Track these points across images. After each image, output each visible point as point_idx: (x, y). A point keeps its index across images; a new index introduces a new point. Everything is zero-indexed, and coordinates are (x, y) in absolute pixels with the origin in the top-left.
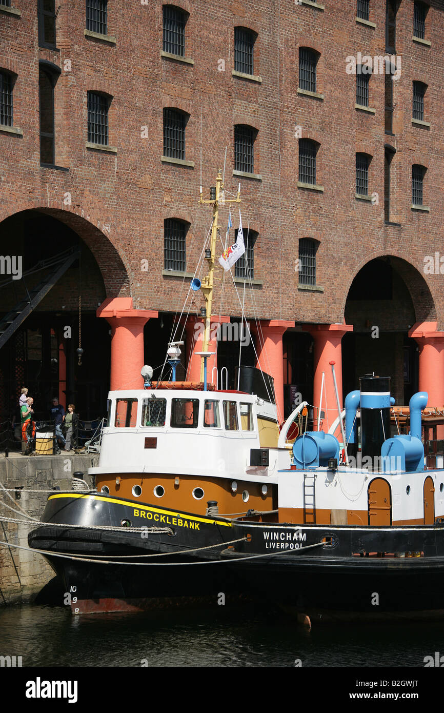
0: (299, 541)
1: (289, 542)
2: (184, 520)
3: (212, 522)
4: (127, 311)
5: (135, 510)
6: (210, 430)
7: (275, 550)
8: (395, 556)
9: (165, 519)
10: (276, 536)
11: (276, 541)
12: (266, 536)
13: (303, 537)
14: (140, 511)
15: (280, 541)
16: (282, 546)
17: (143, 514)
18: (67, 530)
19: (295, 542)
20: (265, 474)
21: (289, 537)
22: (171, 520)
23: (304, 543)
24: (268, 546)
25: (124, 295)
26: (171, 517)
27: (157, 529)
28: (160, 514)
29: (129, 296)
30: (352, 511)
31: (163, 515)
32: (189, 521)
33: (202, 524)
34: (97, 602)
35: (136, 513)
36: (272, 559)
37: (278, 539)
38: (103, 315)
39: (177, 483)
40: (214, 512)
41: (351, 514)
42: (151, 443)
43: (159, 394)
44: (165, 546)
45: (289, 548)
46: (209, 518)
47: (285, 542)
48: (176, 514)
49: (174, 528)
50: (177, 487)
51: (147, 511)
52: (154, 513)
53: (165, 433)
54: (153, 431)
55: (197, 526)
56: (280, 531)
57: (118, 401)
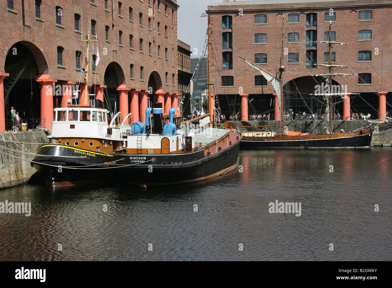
0: (143, 160)
1: (140, 160)
2: (91, 153)
3: (99, 154)
4: (48, 79)
6: (95, 122)
7: (135, 163)
8: (174, 164)
9: (85, 153)
10: (135, 158)
11: (135, 160)
12: (131, 158)
13: (145, 158)
14: (77, 150)
15: (136, 160)
16: (137, 161)
17: (78, 152)
18: (52, 158)
19: (142, 160)
20: (110, 137)
21: (139, 158)
22: (86, 154)
23: (145, 160)
24: (132, 161)
25: (46, 74)
26: (86, 153)
27: (83, 157)
28: (83, 152)
29: (48, 74)
31: (84, 152)
32: (92, 154)
33: (96, 155)
34: (61, 183)
35: (75, 151)
36: (134, 166)
38: (38, 81)
39: (83, 141)
40: (99, 150)
41: (155, 150)
42: (72, 127)
43: (75, 109)
44: (86, 163)
45: (140, 162)
46: (97, 152)
47: (138, 160)
48: (88, 151)
49: (88, 156)
50: (83, 142)
51: (79, 151)
52: (81, 151)
53: (78, 123)
54: (73, 122)
55: (95, 155)
56: (136, 156)
57: (58, 111)
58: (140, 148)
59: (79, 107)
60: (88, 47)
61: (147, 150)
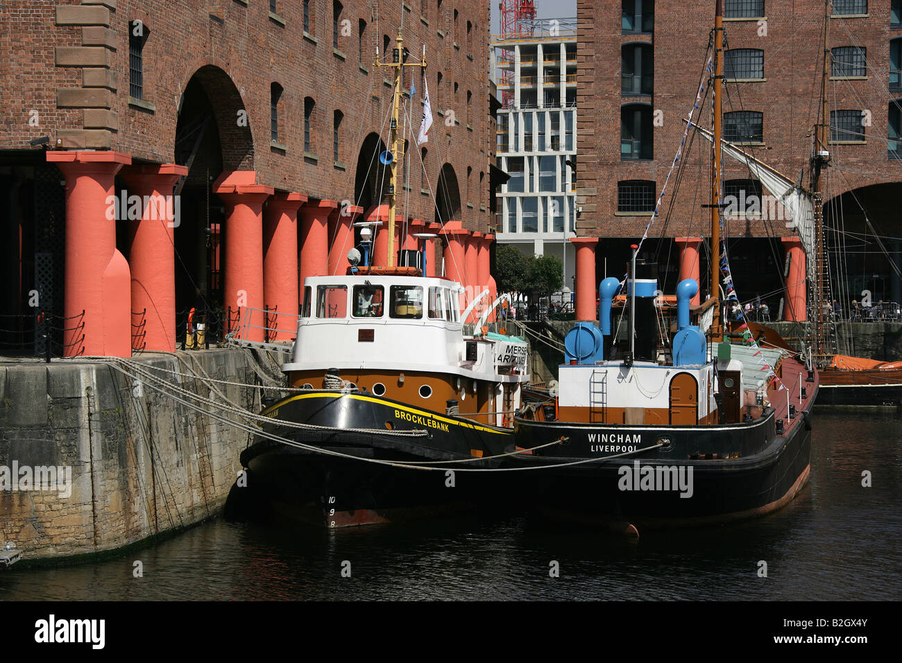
0: (633, 444)
1: (621, 444)
2: (437, 421)
3: (456, 423)
4: (251, 186)
5: (396, 411)
6: (434, 322)
7: (604, 454)
8: (718, 457)
9: (422, 420)
10: (604, 438)
11: (604, 444)
12: (592, 438)
13: (637, 439)
14: (401, 411)
15: (609, 444)
16: (612, 449)
17: (403, 415)
18: (335, 434)
19: (628, 444)
21: (621, 439)
22: (426, 422)
23: (639, 446)
24: (595, 449)
25: (245, 168)
26: (426, 418)
27: (417, 431)
28: (417, 415)
29: (251, 169)
30: (649, 410)
31: (420, 416)
32: (440, 422)
33: (450, 425)
34: (352, 514)
35: (397, 413)
36: (605, 463)
37: (606, 441)
38: (220, 190)
39: (402, 380)
40: (455, 410)
41: (648, 412)
42: (366, 336)
43: (375, 280)
44: (428, 451)
45: (620, 451)
46: (451, 417)
47: (615, 444)
48: (429, 415)
49: (430, 430)
50: (400, 384)
51: (406, 412)
52: (412, 414)
53: (384, 326)
54: (367, 323)
55: (447, 428)
56: (609, 432)
57: (319, 287)
58: (600, 405)
59: (385, 275)
60: (398, 85)
61: (623, 412)
